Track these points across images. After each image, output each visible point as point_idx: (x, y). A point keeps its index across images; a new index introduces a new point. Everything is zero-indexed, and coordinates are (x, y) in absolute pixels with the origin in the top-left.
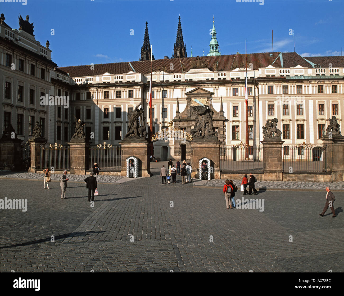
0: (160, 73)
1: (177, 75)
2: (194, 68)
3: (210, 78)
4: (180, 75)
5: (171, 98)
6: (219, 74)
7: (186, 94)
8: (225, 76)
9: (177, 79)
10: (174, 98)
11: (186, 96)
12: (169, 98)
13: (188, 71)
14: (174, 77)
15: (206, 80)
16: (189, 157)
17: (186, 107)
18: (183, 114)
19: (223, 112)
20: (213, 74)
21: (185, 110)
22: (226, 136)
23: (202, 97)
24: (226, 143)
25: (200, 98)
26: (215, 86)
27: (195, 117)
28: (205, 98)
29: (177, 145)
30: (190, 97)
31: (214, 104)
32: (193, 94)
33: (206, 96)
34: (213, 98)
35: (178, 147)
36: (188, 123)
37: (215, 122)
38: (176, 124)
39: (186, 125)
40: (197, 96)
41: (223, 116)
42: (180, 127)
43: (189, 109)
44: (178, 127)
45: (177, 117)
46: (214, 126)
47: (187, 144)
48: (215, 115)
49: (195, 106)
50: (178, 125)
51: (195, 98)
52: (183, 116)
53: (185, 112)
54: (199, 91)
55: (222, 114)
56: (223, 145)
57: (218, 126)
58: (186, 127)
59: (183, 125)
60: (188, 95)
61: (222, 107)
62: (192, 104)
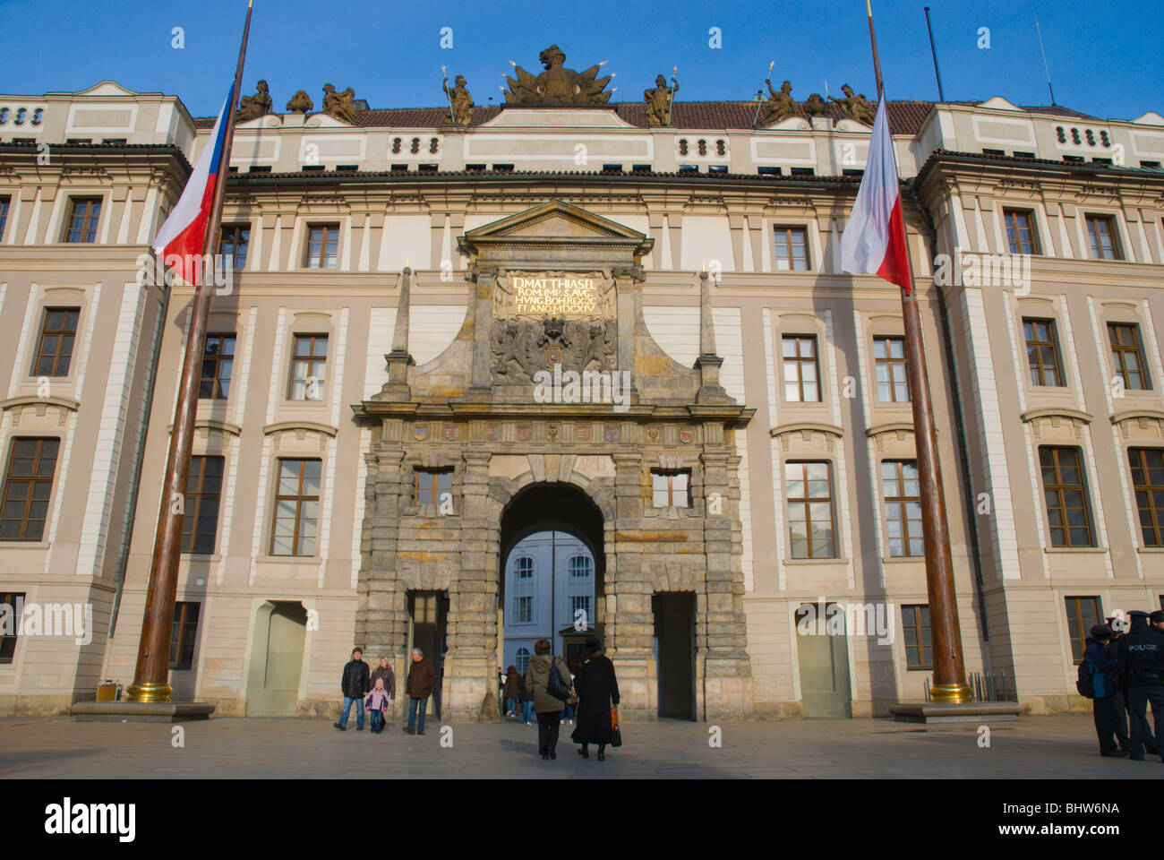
0: (305, 126)
1: (416, 141)
2: (524, 104)
3: (628, 162)
4: (434, 141)
5: (364, 266)
6: (683, 142)
7: (468, 245)
8: (721, 152)
9: (413, 162)
10: (381, 268)
11: (464, 262)
12: (345, 267)
13: (487, 120)
14: (396, 150)
15: (599, 169)
16: (472, 690)
17: (462, 329)
18: (438, 370)
19: (718, 362)
20: (645, 142)
21: (450, 347)
22: (747, 535)
23: (574, 264)
24: (749, 586)
25: (559, 274)
26: (660, 207)
27: (524, 392)
28: (598, 272)
29: (380, 594)
30: (493, 260)
31: (653, 317)
32: (516, 244)
33: (603, 262)
34: (649, 279)
35: (386, 608)
36: (470, 436)
37: (670, 430)
38: (385, 442)
39: (458, 446)
40: (540, 261)
41: (719, 391)
42: (410, 459)
43: (483, 336)
44: (393, 461)
45: (396, 387)
46: (662, 458)
47: (454, 588)
48: (665, 386)
49: (523, 319)
50: (396, 443)
51: (526, 271)
52: (440, 387)
53: (451, 361)
54: (557, 228)
55: (712, 378)
56: (730, 600)
57: (687, 458)
58: (458, 464)
59: (433, 444)
60: (481, 251)
61: (711, 336)
62: (504, 304)
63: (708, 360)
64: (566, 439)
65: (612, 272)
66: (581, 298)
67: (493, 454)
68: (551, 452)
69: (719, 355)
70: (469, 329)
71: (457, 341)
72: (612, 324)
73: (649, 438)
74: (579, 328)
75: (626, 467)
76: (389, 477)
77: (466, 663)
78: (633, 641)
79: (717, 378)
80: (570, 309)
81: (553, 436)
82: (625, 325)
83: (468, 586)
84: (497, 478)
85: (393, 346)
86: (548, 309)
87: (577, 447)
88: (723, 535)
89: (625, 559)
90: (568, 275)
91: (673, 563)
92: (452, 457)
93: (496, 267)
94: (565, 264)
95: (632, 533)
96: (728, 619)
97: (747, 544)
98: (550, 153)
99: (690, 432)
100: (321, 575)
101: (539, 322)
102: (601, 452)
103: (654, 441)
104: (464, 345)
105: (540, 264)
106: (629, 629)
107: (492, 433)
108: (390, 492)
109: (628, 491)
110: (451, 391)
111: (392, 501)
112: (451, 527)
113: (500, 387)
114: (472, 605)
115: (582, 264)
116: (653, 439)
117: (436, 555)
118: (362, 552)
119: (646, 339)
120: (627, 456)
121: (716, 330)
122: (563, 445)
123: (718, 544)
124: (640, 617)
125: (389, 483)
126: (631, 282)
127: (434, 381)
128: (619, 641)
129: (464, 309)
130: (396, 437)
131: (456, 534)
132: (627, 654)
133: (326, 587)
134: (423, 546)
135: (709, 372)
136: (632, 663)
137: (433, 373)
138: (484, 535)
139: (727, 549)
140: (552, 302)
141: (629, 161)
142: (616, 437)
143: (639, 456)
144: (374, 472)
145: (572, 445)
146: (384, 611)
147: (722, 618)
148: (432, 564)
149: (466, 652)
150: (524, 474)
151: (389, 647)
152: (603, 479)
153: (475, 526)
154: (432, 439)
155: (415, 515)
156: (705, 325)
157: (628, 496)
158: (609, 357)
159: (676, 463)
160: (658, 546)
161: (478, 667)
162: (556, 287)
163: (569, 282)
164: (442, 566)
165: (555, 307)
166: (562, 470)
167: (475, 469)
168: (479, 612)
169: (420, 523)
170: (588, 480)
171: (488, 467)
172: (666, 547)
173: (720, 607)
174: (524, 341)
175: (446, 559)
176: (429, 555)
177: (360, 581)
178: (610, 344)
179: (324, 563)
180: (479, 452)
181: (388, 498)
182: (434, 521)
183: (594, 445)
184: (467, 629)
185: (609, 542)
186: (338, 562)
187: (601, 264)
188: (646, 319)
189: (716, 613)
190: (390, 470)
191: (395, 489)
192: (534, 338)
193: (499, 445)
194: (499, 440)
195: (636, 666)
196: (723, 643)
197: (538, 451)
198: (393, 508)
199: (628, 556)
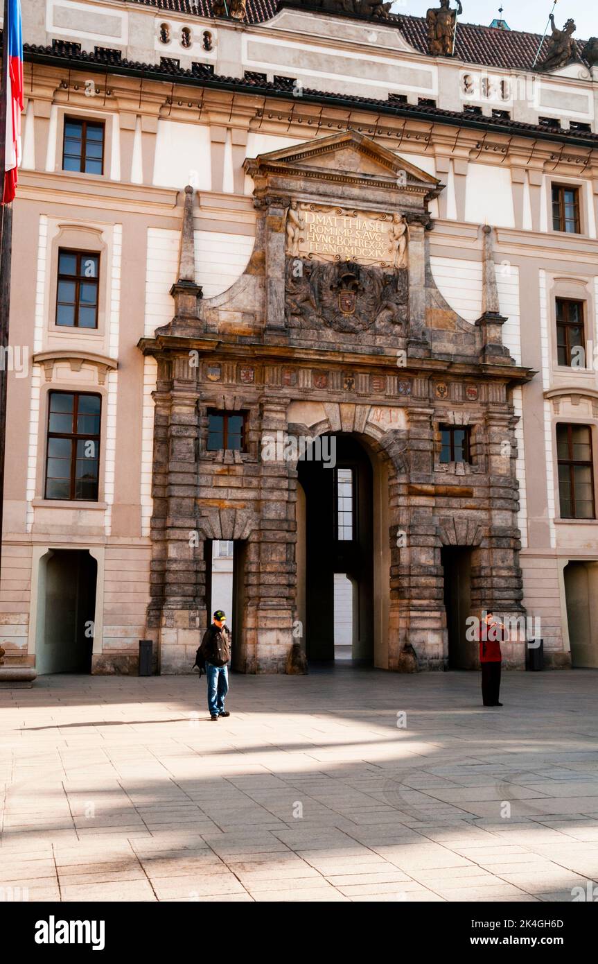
1: (186, 30)
3: (412, 94)
4: (207, 35)
5: (137, 178)
9: (186, 57)
12: (116, 176)
13: (265, 20)
14: (165, 39)
15: (385, 96)
16: (278, 642)
17: (251, 262)
18: (228, 306)
19: (501, 321)
20: (430, 72)
21: (239, 281)
22: (522, 492)
23: (365, 204)
24: (524, 542)
25: (351, 212)
26: (448, 151)
27: (318, 337)
28: (389, 214)
29: (180, 543)
30: (285, 190)
31: (439, 268)
32: (309, 175)
33: (395, 205)
34: (437, 229)
35: (187, 557)
36: (267, 380)
37: (457, 387)
38: (179, 381)
39: (253, 389)
40: (334, 197)
41: (505, 352)
42: (204, 401)
43: (276, 273)
44: (188, 402)
45: (189, 321)
46: (450, 414)
47: (254, 537)
48: (450, 341)
49: (315, 258)
50: (190, 382)
51: (316, 205)
52: (230, 325)
53: (241, 296)
54: (348, 161)
55: (495, 337)
56: (512, 555)
57: (473, 415)
58: (254, 409)
59: (228, 386)
60: (271, 177)
61: (495, 294)
62: (296, 240)
63: (492, 318)
64: (362, 389)
65: (403, 216)
66: (372, 240)
67: (293, 400)
68: (347, 401)
69: (503, 314)
70: (258, 264)
71: (247, 276)
72: (404, 272)
73: (438, 393)
74: (371, 274)
75: (418, 421)
76: (185, 419)
77: (271, 614)
78: (427, 593)
79: (500, 338)
80: (362, 251)
81: (350, 385)
82: (416, 274)
83: (270, 535)
84: (294, 424)
85: (179, 274)
86: (340, 250)
87: (373, 398)
88: (507, 492)
89: (418, 513)
90: (359, 215)
91: (460, 518)
92: (247, 400)
93: (290, 197)
94: (358, 203)
95: (426, 487)
96: (510, 574)
97: (523, 503)
98: (333, 71)
99: (476, 390)
100: (107, 522)
101: (331, 263)
102: (394, 404)
103: (442, 396)
104: (253, 280)
105: (332, 199)
106: (423, 580)
107: (289, 378)
108: (187, 434)
109: (422, 446)
110: (242, 329)
111: (188, 444)
112: (249, 474)
113: (293, 330)
114: (274, 555)
115: (375, 205)
116: (442, 394)
117: (235, 503)
118: (154, 497)
119: (433, 291)
120: (420, 410)
121: (500, 287)
122: (359, 395)
123: (502, 501)
124: (432, 569)
125: (186, 426)
126: (422, 230)
127: (224, 317)
128: (414, 592)
129: (251, 241)
130: (190, 376)
131: (255, 482)
132: (421, 606)
133: (115, 534)
134: (222, 494)
135: (492, 332)
136: (427, 614)
137: (223, 308)
138: (285, 484)
139: (510, 507)
140: (344, 242)
141: (414, 93)
142: (409, 390)
143: (430, 411)
144: (164, 412)
145: (369, 395)
146: (186, 561)
147: (504, 573)
148: (232, 513)
149: (270, 603)
150: (321, 423)
151: (191, 599)
152: (396, 432)
153: (276, 474)
154: (226, 379)
155: (214, 461)
156: (489, 282)
157: (420, 450)
158: (400, 307)
159: (463, 420)
160: (448, 501)
161: (284, 618)
162: (348, 227)
163: (361, 221)
164: (242, 515)
165: (346, 249)
166: (357, 421)
167: (273, 415)
168: (282, 563)
169: (218, 468)
170: (383, 432)
171: (286, 413)
172: (455, 502)
173: (503, 562)
174: (317, 283)
175: (245, 507)
176: (227, 503)
177: (153, 528)
178: (402, 294)
179: (110, 507)
180: (279, 398)
181: (185, 441)
182: (231, 467)
183: (389, 397)
184: (271, 579)
185: (402, 495)
186: (126, 508)
187: (393, 208)
188: (434, 270)
189: (501, 568)
190: (184, 412)
191: (193, 433)
192: (327, 281)
193: (296, 391)
194: (296, 386)
195: (430, 618)
196: (507, 597)
197: (335, 400)
198: (190, 452)
199: (421, 510)
